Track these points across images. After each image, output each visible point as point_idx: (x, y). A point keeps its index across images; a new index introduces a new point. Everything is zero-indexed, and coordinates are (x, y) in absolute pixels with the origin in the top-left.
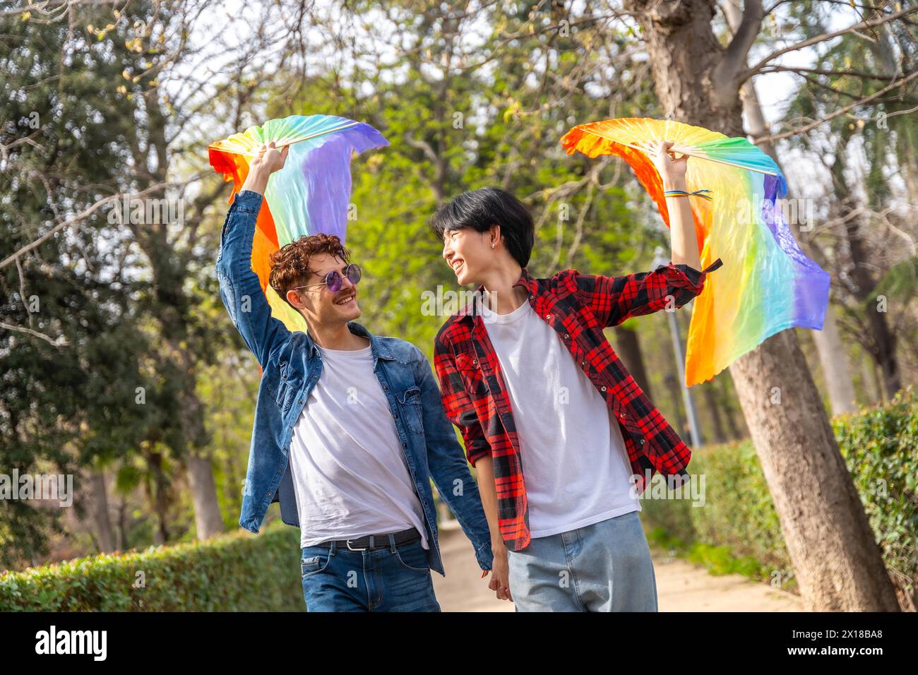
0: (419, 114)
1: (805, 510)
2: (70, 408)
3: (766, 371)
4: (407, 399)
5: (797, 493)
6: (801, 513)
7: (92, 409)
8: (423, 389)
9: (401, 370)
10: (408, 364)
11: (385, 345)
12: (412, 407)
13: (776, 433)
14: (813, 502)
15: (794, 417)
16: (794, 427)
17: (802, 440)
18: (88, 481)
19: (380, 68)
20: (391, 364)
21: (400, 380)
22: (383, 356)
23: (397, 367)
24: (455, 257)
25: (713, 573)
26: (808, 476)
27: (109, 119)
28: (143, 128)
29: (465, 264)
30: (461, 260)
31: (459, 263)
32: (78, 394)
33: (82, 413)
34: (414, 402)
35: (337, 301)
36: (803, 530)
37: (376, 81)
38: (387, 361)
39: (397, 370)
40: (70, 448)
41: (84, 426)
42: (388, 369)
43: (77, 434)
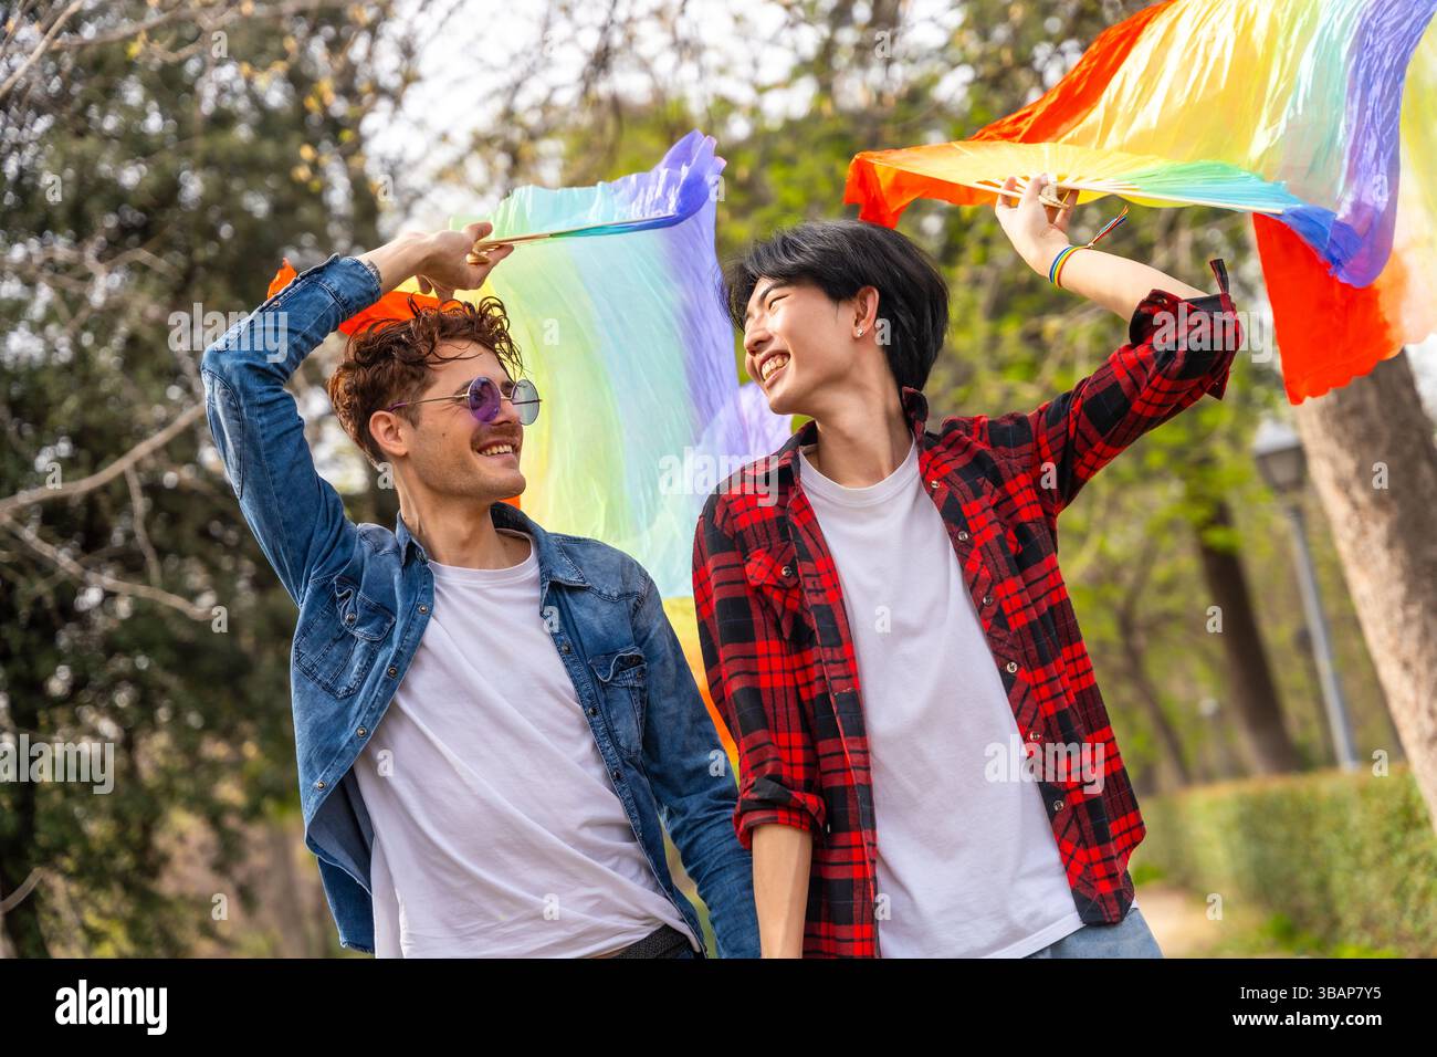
0: (831, 172)
2: (224, 721)
4: (615, 675)
7: (263, 722)
8: (650, 655)
9: (605, 609)
10: (619, 596)
11: (569, 553)
12: (624, 693)
18: (260, 848)
19: (762, 90)
20: (582, 596)
21: (600, 632)
22: (561, 576)
23: (596, 602)
24: (771, 348)
27: (280, 209)
28: (341, 219)
29: (792, 363)
30: (784, 354)
31: (779, 361)
32: (240, 696)
33: (246, 727)
34: (631, 682)
35: (479, 446)
37: (755, 112)
38: (572, 590)
39: (595, 610)
40: (230, 792)
41: (251, 750)
43: (238, 765)
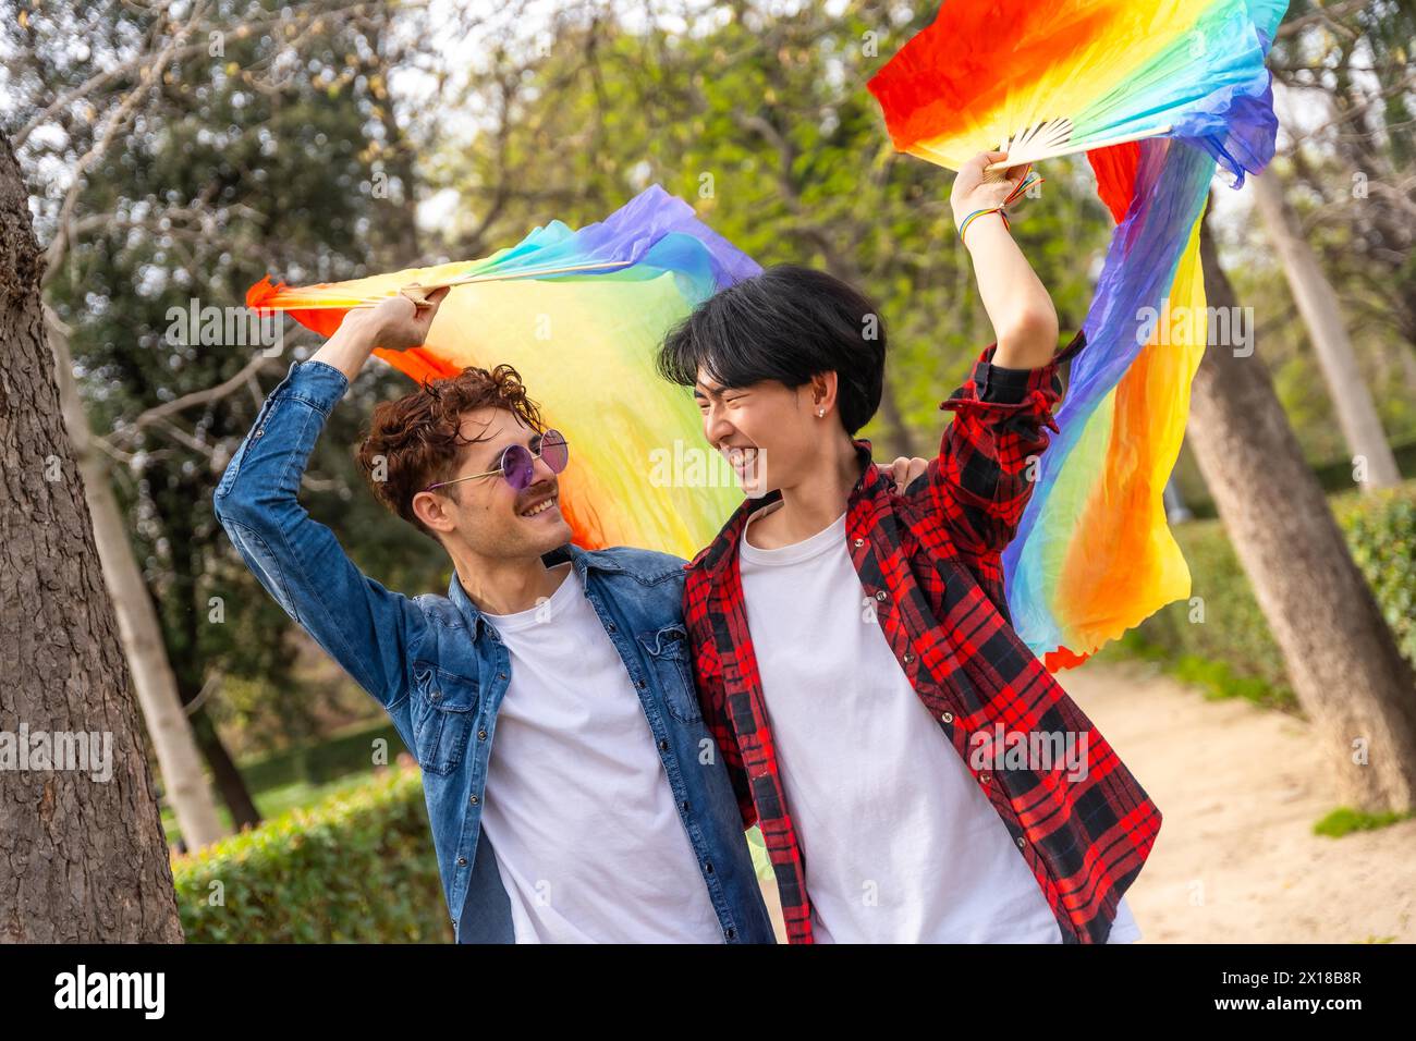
1: (1318, 644)
3: (1250, 470)
4: (662, 648)
5: (1304, 623)
6: (1311, 648)
9: (643, 592)
13: (1271, 548)
14: (1326, 631)
15: (1291, 525)
16: (1292, 539)
17: (1304, 555)
23: (635, 584)
25: (1210, 699)
26: (1317, 601)
34: (675, 656)
35: (522, 510)
36: (1314, 670)
42: (615, 590)
